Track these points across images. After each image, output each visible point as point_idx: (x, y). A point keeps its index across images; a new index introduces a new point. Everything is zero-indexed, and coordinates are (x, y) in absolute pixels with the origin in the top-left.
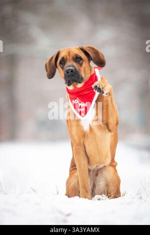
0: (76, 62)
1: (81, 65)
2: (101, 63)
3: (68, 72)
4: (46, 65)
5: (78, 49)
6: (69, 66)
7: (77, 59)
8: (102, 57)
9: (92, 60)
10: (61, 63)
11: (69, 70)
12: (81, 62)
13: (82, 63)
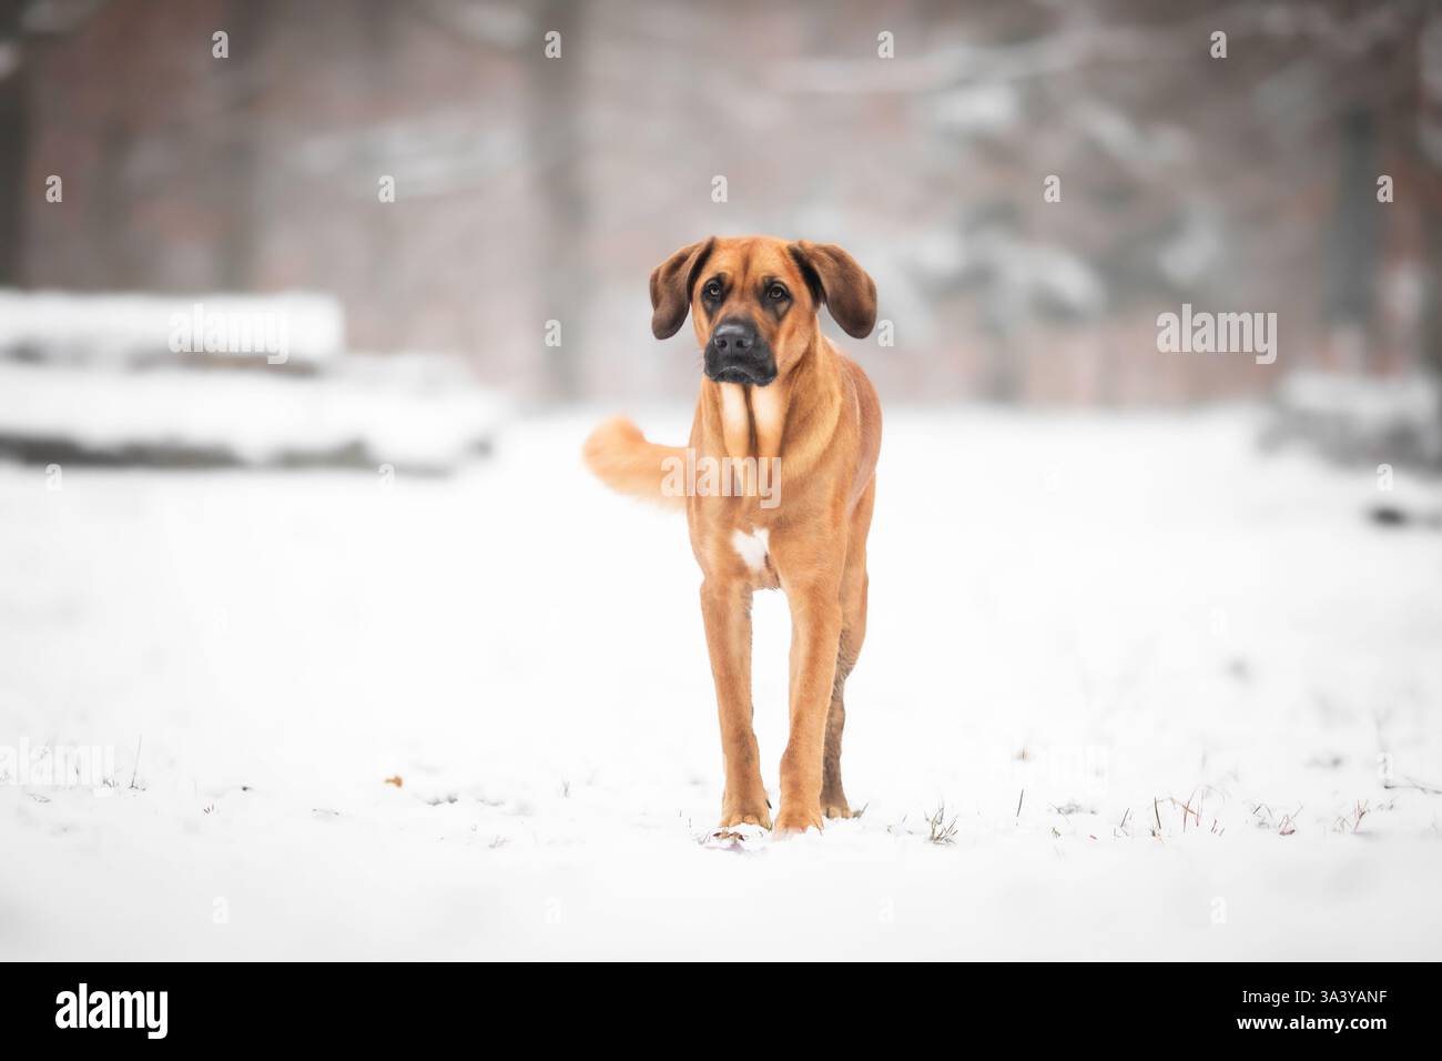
0: (763, 304)
1: (780, 319)
2: (858, 320)
3: (723, 344)
4: (655, 278)
5: (783, 254)
6: (734, 321)
7: (772, 293)
8: (866, 300)
9: (825, 301)
10: (706, 291)
11: (731, 335)
12: (783, 306)
13: (786, 312)
